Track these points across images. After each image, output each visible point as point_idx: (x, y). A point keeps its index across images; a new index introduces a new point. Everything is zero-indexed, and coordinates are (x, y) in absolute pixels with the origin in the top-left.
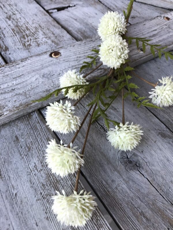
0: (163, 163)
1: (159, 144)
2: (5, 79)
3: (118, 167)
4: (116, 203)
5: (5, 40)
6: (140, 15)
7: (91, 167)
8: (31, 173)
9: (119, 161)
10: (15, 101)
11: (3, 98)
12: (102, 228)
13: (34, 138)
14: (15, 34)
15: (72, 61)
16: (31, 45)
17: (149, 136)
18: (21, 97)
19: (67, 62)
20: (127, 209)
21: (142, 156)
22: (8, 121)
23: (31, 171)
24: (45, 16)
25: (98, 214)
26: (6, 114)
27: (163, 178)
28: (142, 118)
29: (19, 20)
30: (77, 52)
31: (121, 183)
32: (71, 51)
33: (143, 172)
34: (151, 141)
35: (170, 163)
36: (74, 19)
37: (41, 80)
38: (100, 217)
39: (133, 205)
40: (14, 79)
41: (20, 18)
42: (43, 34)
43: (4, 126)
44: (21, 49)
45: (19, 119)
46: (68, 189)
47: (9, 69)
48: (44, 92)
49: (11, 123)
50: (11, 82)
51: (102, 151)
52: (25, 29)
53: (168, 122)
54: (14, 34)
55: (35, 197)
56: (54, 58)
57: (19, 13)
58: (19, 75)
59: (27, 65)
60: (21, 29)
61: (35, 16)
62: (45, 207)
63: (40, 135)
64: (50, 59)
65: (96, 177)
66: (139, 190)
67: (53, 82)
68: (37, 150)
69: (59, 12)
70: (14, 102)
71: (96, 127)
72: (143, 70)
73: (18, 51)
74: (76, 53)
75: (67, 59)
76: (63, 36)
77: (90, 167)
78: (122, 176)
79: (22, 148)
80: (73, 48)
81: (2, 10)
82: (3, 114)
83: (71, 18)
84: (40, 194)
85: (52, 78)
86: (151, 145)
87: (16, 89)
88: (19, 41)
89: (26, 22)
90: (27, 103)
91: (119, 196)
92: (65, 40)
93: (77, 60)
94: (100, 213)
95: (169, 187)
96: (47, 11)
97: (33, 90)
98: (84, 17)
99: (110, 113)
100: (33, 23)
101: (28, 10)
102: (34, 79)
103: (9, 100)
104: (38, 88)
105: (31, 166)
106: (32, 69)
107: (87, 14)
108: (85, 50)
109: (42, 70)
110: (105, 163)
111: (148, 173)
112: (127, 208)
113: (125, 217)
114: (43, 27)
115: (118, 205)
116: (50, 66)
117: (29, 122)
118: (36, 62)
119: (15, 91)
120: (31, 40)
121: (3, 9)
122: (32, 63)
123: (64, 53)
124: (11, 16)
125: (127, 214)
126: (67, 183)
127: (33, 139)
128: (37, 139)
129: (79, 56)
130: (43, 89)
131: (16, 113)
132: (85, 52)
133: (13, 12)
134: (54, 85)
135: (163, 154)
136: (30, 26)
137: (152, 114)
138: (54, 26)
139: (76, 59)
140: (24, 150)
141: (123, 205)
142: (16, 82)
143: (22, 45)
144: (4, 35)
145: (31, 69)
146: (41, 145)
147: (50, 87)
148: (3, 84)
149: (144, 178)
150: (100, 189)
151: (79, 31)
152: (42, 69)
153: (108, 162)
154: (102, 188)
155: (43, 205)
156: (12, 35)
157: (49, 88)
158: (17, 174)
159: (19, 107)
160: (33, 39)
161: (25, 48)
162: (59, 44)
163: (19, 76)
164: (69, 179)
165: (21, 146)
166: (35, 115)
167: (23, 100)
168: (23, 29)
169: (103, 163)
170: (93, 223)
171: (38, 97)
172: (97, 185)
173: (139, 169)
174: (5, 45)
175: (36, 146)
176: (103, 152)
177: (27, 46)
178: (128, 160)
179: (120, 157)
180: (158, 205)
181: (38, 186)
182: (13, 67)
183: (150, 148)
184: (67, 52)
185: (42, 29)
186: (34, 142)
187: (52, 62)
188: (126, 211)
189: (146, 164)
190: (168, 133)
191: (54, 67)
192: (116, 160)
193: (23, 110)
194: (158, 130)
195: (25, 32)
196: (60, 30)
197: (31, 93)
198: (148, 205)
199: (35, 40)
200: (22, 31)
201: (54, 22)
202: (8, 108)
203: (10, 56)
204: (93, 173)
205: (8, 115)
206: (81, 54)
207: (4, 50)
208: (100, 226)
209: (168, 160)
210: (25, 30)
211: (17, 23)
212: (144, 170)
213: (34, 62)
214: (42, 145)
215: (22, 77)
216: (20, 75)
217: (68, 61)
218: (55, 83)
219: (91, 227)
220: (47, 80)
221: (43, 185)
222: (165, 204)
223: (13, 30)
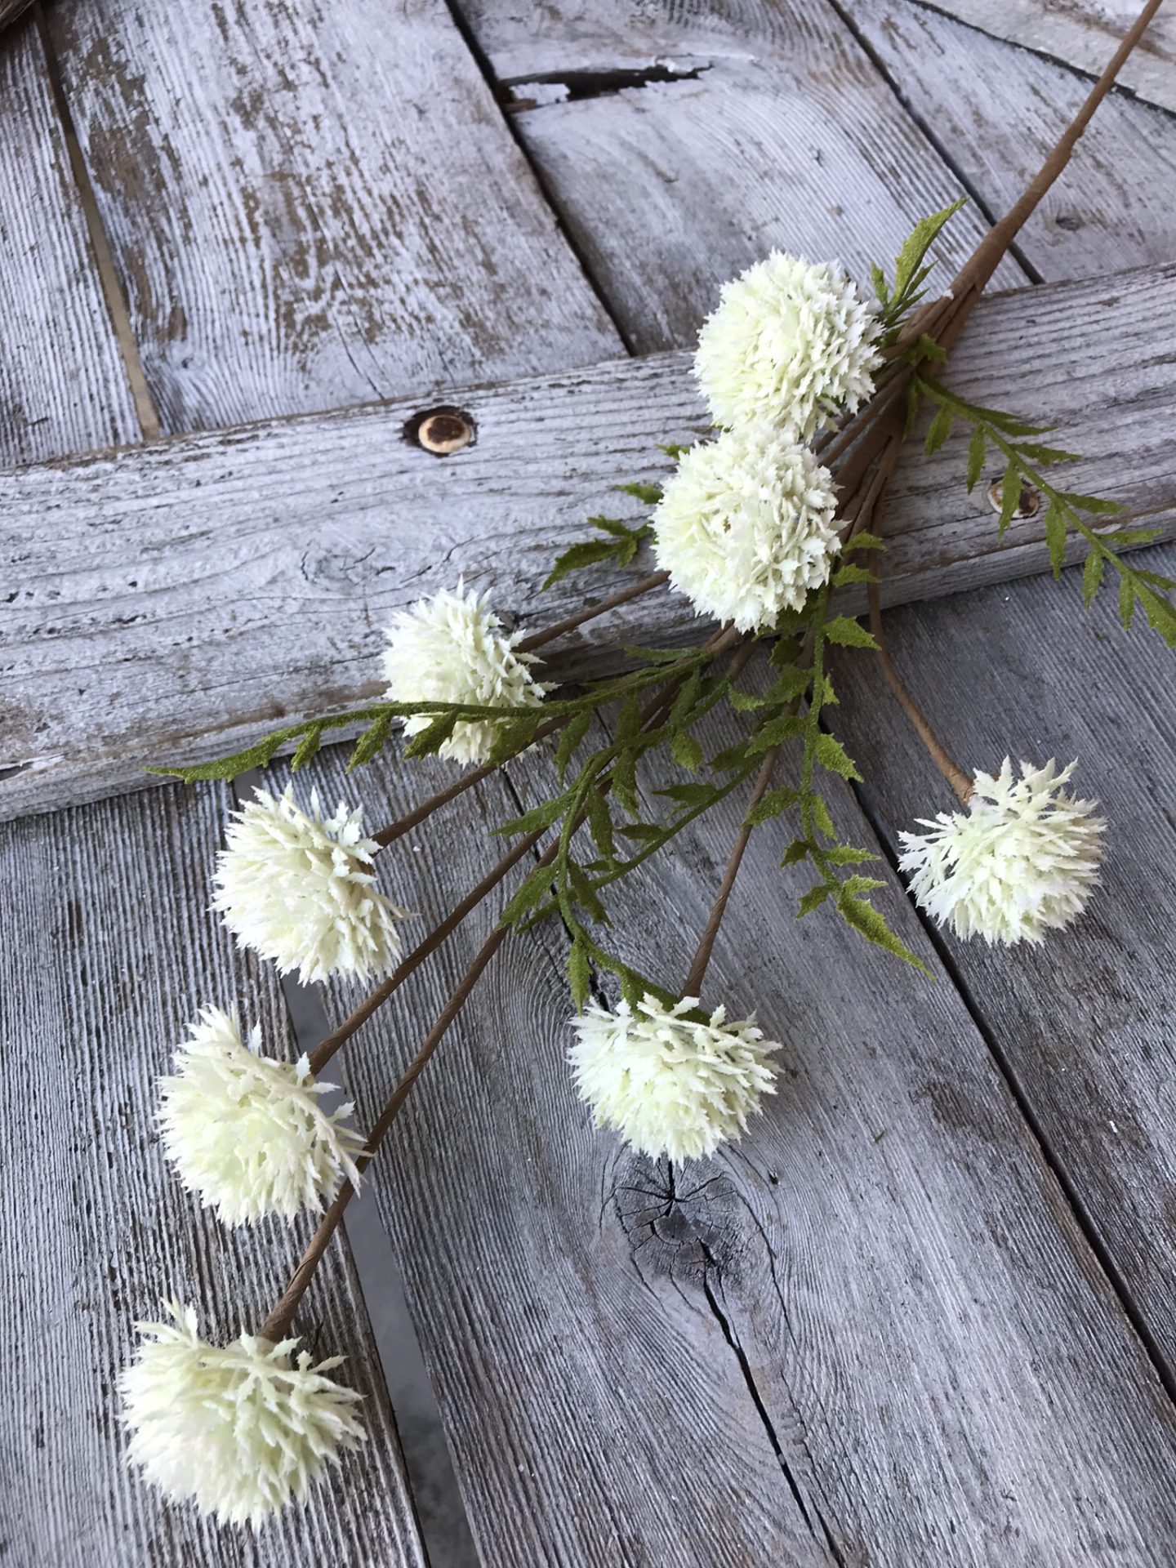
0: (876, 1280)
1: (901, 1157)
2: (98, 541)
3: (591, 1234)
4: (505, 1442)
5: (185, 262)
6: (1124, 212)
7: (433, 1196)
8: (94, 1144)
9: (612, 1201)
10: (115, 696)
11: (54, 666)
12: (376, 1560)
13: (170, 936)
14: (254, 227)
15: (530, 495)
16: (326, 327)
17: (855, 1085)
18: (153, 681)
19: (497, 499)
20: (556, 1496)
21: (762, 1206)
22: (55, 805)
23: (98, 1133)
24: (474, 127)
25: (383, 1480)
26: (43, 765)
27: (838, 1374)
28: (853, 962)
29: (309, 134)
30: (584, 435)
31: (573, 1337)
32: (548, 423)
33: (730, 1309)
34: (857, 1128)
35: (920, 1293)
36: (659, 174)
37: (301, 589)
38: (388, 1499)
39: (602, 1484)
40: (146, 550)
41: (315, 118)
42: (427, 256)
43: (29, 826)
44: (261, 338)
45: (116, 801)
46: (266, 1290)
47: (137, 477)
48: (297, 670)
49: (70, 817)
50: (122, 572)
51: (533, 1113)
52: (326, 203)
53: (1018, 1029)
54: (248, 233)
55: (76, 1282)
56: (425, 450)
57: (319, 79)
58: (184, 533)
59: (246, 472)
60: (297, 202)
61: (414, 113)
62: (111, 1355)
63: (209, 929)
64: (397, 455)
65: (445, 1260)
66: (668, 1405)
67: (367, 618)
68: (165, 1013)
69: (581, 104)
70: (104, 702)
71: (547, 951)
72: (986, 630)
73: (241, 350)
74: (572, 444)
75: (503, 472)
76: (543, 292)
77: (432, 1191)
78: (595, 1296)
79: (85, 983)
80: (565, 405)
81: (221, 41)
82: (27, 766)
83: (637, 167)
84: (104, 1277)
85: (368, 591)
86: (842, 1151)
87: (139, 620)
88: (264, 286)
89: (346, 152)
90: (174, 721)
91: (540, 1411)
92: (546, 325)
93: (561, 493)
94: (398, 1476)
95: (857, 1440)
96: (502, 92)
97: (234, 648)
98: (731, 171)
99: (665, 882)
100: (385, 169)
101: (379, 68)
102: (259, 575)
103: (83, 684)
104: (265, 638)
105: (107, 1100)
106: (272, 503)
107: (759, 145)
108: (638, 428)
109: (328, 527)
110: (527, 1191)
111: (758, 1320)
112: (558, 1490)
113: (528, 1537)
114: (436, 208)
115: (511, 1461)
116: (382, 502)
117: (170, 836)
118: (307, 461)
119: (128, 635)
120: (337, 284)
121: (226, 38)
122: (281, 466)
123: (496, 430)
124: (265, 97)
125: (550, 1527)
126: (267, 1254)
127: (159, 946)
128: (184, 948)
129: (583, 465)
130: (296, 654)
131: (99, 773)
132: (634, 443)
133: (287, 70)
134: (366, 636)
135: (897, 1229)
136: (359, 185)
137: (932, 950)
138: (512, 208)
139: (558, 485)
140: (91, 998)
141: (542, 1468)
142: (153, 571)
143: (272, 315)
144: (188, 226)
145: (268, 503)
146: (193, 989)
147: (343, 645)
148: (75, 572)
149: (724, 1341)
150: (442, 1334)
151: (662, 270)
152: (330, 516)
153: (541, 1193)
154: (459, 1334)
155: (101, 1342)
156: (236, 235)
157: (333, 652)
158: (17, 1130)
159: (124, 737)
160: (351, 286)
161: (287, 336)
162: (503, 344)
163: (183, 541)
164: (284, 1234)
165: (83, 973)
166: (219, 797)
167: (157, 700)
168: (312, 200)
169: (509, 1190)
170: (337, 1516)
171: (249, 697)
172: (434, 1308)
173: (710, 1282)
174: (172, 298)
175: (167, 988)
176: (533, 1124)
177: (299, 327)
178: (663, 1210)
179: (626, 1175)
180: (749, 1532)
181: (106, 1224)
182: (161, 473)
183: (832, 1167)
184: (516, 427)
185: (427, 220)
186: (160, 961)
187: (405, 478)
188: (547, 1509)
189: (767, 1260)
190: (987, 1101)
191: (404, 513)
192: (593, 1192)
193: (145, 758)
194: (930, 1067)
195: (316, 227)
196: (538, 243)
197: (216, 664)
198: (686, 1509)
199: (359, 293)
200: (302, 213)
201: (518, 179)
202: (66, 731)
203: (184, 377)
204: (436, 1230)
205: (51, 777)
206: (604, 458)
207: (158, 330)
208: (366, 1546)
209: (916, 1276)
210: (322, 211)
211: (288, 149)
212: (740, 1298)
213: (292, 462)
214: (198, 992)
215: (193, 550)
216: (193, 530)
217: (501, 491)
218: (375, 627)
219: (318, 1537)
220: (338, 596)
221: (138, 1230)
222: (791, 1535)
223: (249, 196)
